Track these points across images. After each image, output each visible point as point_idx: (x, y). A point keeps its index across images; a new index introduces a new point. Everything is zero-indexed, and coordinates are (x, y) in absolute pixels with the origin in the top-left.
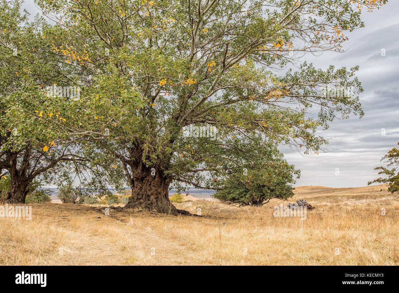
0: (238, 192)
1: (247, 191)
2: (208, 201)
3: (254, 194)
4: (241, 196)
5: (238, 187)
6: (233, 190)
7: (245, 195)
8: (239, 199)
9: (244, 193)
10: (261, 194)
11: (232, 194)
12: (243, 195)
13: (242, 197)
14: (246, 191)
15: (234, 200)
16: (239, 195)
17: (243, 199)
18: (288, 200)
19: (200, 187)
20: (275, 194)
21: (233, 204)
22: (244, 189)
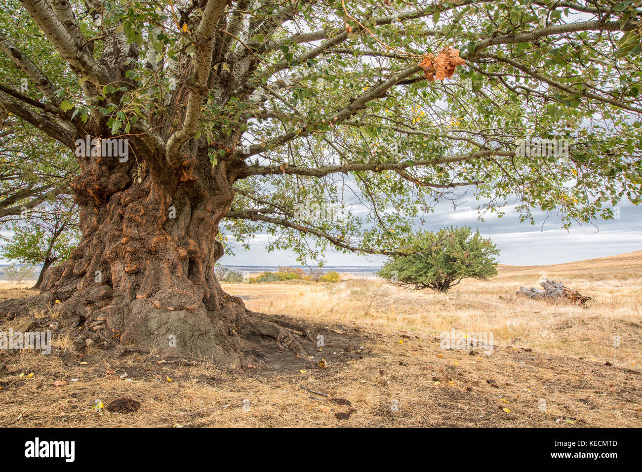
0: (414, 269)
1: (428, 266)
2: (370, 281)
3: (440, 271)
4: (419, 274)
5: (414, 261)
6: (407, 266)
7: (425, 273)
8: (416, 278)
9: (424, 270)
10: (450, 271)
11: (405, 271)
12: (422, 273)
13: (421, 275)
14: (426, 267)
15: (408, 280)
16: (417, 272)
17: (422, 279)
18: (488, 280)
19: (347, 247)
20: (472, 271)
21: (406, 286)
22: (424, 265)
